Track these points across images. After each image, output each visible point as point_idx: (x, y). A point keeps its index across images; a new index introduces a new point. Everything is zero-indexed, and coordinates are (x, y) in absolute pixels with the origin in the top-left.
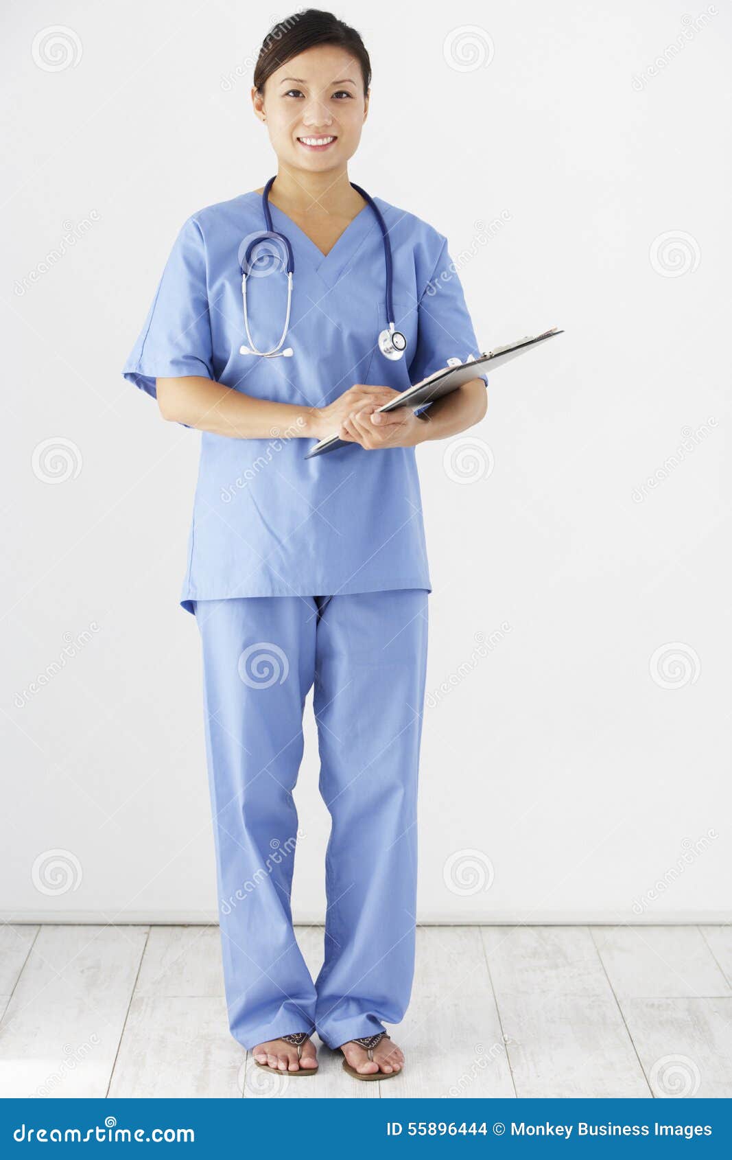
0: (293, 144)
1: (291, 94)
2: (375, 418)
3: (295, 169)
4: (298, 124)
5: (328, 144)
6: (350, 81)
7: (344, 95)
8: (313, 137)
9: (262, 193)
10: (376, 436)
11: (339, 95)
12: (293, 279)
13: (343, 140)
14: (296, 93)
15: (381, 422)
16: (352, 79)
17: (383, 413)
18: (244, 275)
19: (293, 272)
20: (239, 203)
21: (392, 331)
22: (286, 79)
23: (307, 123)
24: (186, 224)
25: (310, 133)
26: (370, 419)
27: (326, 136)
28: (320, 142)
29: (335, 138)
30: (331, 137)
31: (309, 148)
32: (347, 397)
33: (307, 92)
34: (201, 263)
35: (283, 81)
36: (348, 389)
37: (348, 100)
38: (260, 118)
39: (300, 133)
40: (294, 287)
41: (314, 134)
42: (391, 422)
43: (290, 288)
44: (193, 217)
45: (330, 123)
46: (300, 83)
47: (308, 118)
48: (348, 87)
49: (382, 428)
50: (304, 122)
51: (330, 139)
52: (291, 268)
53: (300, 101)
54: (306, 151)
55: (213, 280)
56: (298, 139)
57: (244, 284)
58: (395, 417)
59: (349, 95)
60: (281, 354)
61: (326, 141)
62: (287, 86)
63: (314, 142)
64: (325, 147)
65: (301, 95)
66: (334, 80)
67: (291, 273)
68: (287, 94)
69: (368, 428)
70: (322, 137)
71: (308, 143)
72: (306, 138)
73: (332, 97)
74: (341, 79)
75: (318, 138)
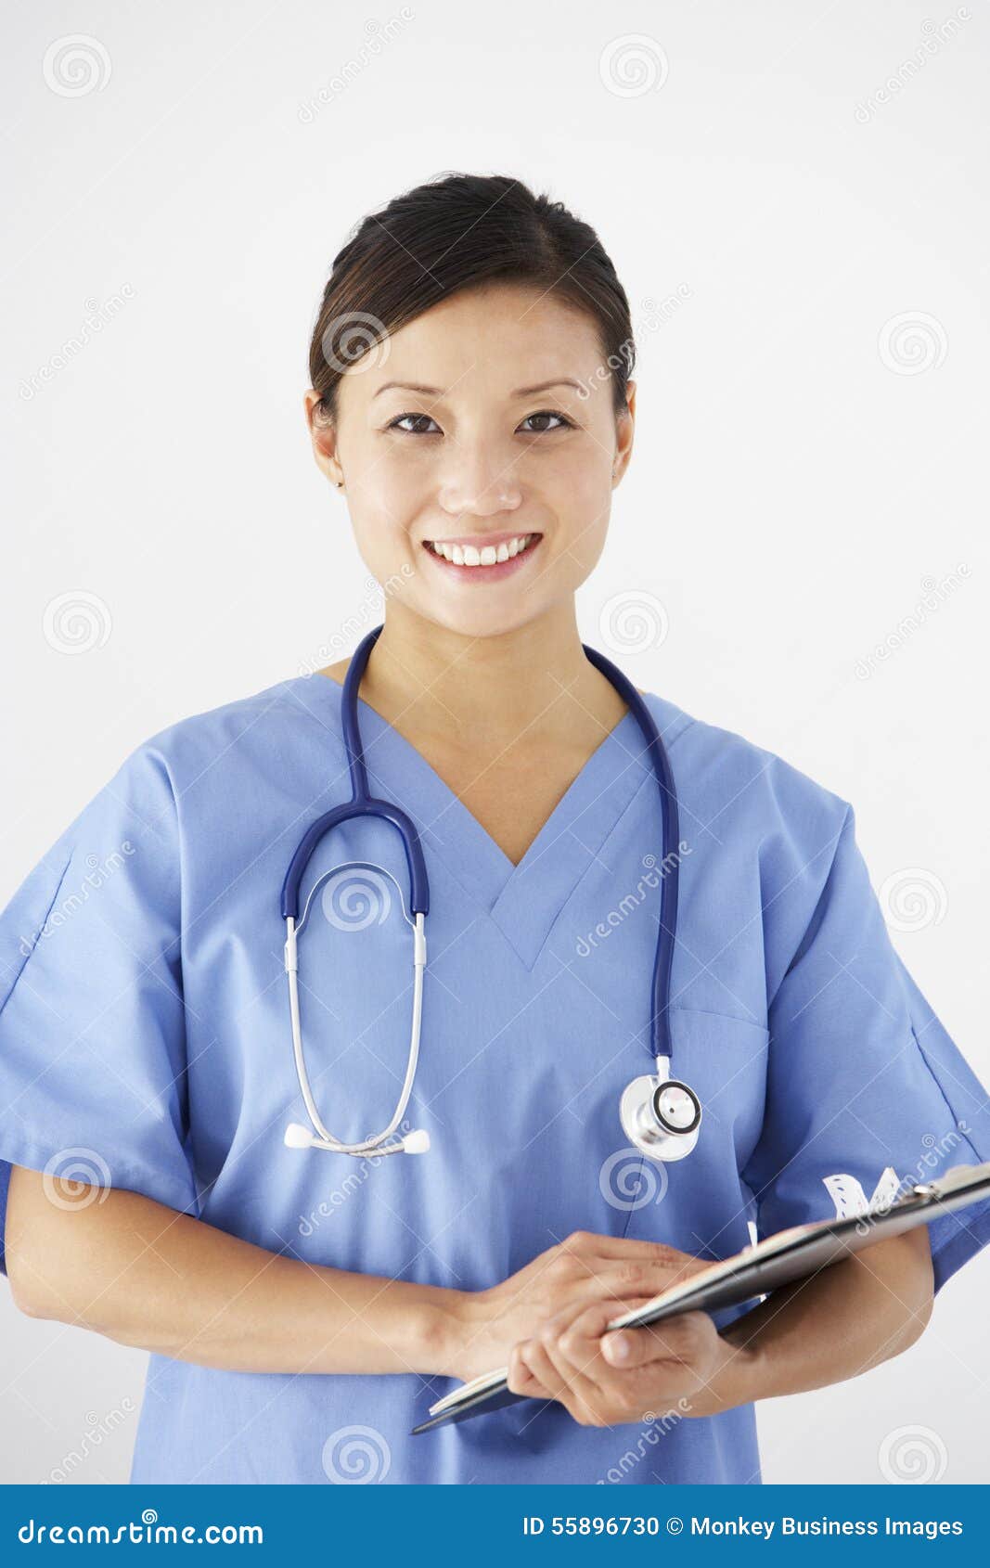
0: (414, 559)
1: (406, 424)
2: (611, 1348)
3: (426, 626)
4: (426, 505)
5: (511, 559)
6: (568, 383)
7: (554, 422)
8: (470, 542)
9: (341, 678)
10: (614, 1397)
11: (539, 421)
12: (426, 932)
13: (555, 542)
14: (421, 424)
15: (629, 1357)
16: (572, 375)
17: (629, 1331)
18: (290, 920)
19: (426, 914)
20: (275, 706)
21: (664, 1078)
22: (388, 386)
23: (453, 507)
24: (134, 756)
25: (460, 533)
26: (598, 1349)
27: (506, 539)
28: (489, 556)
29: (535, 539)
30: (520, 536)
31: (455, 573)
32: (552, 1264)
33: (450, 417)
34: (173, 875)
35: (381, 390)
36: (557, 1243)
37: (564, 435)
38: (329, 475)
39: (431, 528)
40: (430, 952)
41: (473, 534)
42: (654, 1356)
43: (419, 957)
44: (153, 743)
45: (514, 502)
46: (426, 397)
47: (453, 492)
48: (563, 401)
49: (631, 1377)
50: (442, 503)
51: (516, 545)
52: (420, 901)
53: (427, 444)
54: (447, 581)
55: (199, 934)
56: (427, 545)
57: (290, 945)
58: (661, 1344)
59: (565, 422)
60: (397, 1147)
61: (504, 553)
62: (394, 404)
63: (471, 556)
64: (500, 568)
65: (432, 427)
66: (519, 385)
67: (420, 916)
68: (394, 424)
69: (592, 1376)
70: (494, 542)
71: (458, 560)
72: (451, 542)
73: (519, 429)
74: (540, 381)
75: (480, 545)
